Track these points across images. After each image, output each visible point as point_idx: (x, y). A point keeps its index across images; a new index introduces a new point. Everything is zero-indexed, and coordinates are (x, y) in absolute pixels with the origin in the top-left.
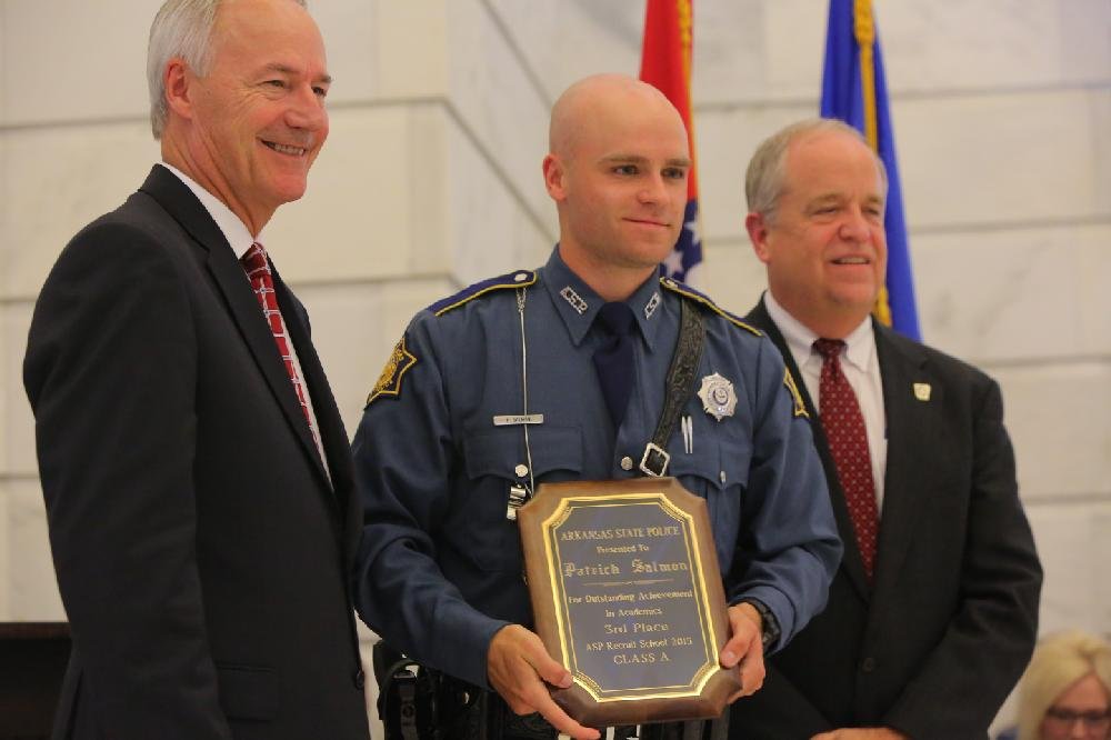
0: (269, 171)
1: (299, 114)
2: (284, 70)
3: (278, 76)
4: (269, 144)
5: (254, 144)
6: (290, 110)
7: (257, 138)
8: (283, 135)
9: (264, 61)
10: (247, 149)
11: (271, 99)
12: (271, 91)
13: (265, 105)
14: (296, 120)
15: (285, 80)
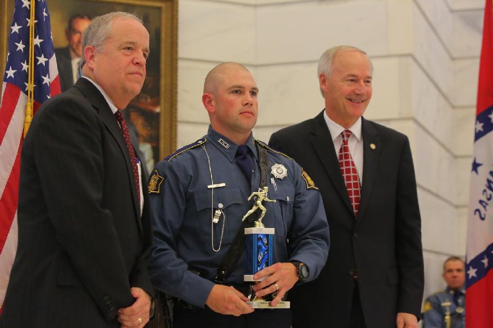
0: (350, 108)
1: (359, 90)
2: (353, 76)
3: (352, 78)
4: (350, 100)
5: (344, 99)
6: (356, 89)
7: (346, 98)
8: (354, 97)
9: (348, 73)
10: (343, 101)
11: (349, 86)
12: (350, 83)
13: (347, 87)
14: (357, 92)
15: (354, 79)
